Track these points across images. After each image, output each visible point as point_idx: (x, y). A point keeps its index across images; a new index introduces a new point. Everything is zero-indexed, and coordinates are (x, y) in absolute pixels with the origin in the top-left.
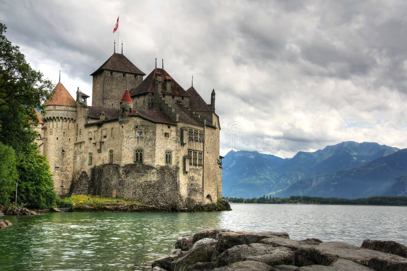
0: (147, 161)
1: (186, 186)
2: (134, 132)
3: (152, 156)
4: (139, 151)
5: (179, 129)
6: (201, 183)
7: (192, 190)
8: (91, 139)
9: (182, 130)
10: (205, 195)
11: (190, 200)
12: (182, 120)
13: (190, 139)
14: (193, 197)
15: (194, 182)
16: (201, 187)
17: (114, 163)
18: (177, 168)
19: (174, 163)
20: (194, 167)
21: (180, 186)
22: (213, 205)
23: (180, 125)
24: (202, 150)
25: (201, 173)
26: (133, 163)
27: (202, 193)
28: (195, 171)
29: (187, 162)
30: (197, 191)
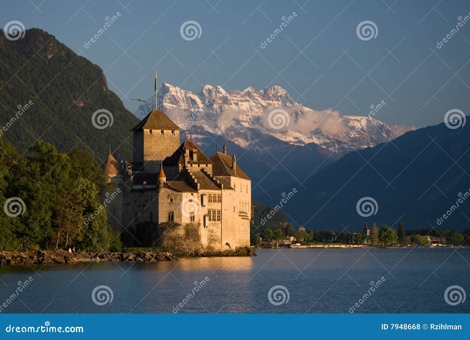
0: (176, 220)
1: (207, 237)
2: (167, 199)
3: (180, 215)
4: (171, 213)
5: (200, 195)
6: (219, 234)
7: (212, 240)
8: (136, 201)
9: (202, 196)
10: (224, 243)
11: (209, 247)
12: (202, 188)
13: (210, 201)
14: (212, 245)
15: (213, 234)
16: (220, 237)
17: (153, 221)
18: (199, 224)
19: (196, 220)
20: (213, 222)
21: (202, 237)
22: (232, 251)
23: (201, 192)
24: (221, 209)
25: (220, 226)
26: (166, 221)
27: (221, 242)
28: (214, 225)
29: (207, 219)
30: (216, 240)
